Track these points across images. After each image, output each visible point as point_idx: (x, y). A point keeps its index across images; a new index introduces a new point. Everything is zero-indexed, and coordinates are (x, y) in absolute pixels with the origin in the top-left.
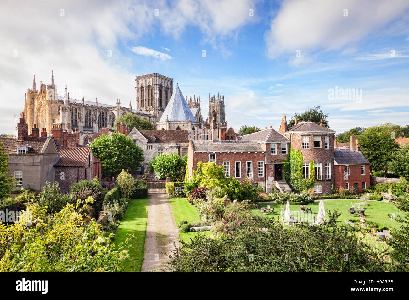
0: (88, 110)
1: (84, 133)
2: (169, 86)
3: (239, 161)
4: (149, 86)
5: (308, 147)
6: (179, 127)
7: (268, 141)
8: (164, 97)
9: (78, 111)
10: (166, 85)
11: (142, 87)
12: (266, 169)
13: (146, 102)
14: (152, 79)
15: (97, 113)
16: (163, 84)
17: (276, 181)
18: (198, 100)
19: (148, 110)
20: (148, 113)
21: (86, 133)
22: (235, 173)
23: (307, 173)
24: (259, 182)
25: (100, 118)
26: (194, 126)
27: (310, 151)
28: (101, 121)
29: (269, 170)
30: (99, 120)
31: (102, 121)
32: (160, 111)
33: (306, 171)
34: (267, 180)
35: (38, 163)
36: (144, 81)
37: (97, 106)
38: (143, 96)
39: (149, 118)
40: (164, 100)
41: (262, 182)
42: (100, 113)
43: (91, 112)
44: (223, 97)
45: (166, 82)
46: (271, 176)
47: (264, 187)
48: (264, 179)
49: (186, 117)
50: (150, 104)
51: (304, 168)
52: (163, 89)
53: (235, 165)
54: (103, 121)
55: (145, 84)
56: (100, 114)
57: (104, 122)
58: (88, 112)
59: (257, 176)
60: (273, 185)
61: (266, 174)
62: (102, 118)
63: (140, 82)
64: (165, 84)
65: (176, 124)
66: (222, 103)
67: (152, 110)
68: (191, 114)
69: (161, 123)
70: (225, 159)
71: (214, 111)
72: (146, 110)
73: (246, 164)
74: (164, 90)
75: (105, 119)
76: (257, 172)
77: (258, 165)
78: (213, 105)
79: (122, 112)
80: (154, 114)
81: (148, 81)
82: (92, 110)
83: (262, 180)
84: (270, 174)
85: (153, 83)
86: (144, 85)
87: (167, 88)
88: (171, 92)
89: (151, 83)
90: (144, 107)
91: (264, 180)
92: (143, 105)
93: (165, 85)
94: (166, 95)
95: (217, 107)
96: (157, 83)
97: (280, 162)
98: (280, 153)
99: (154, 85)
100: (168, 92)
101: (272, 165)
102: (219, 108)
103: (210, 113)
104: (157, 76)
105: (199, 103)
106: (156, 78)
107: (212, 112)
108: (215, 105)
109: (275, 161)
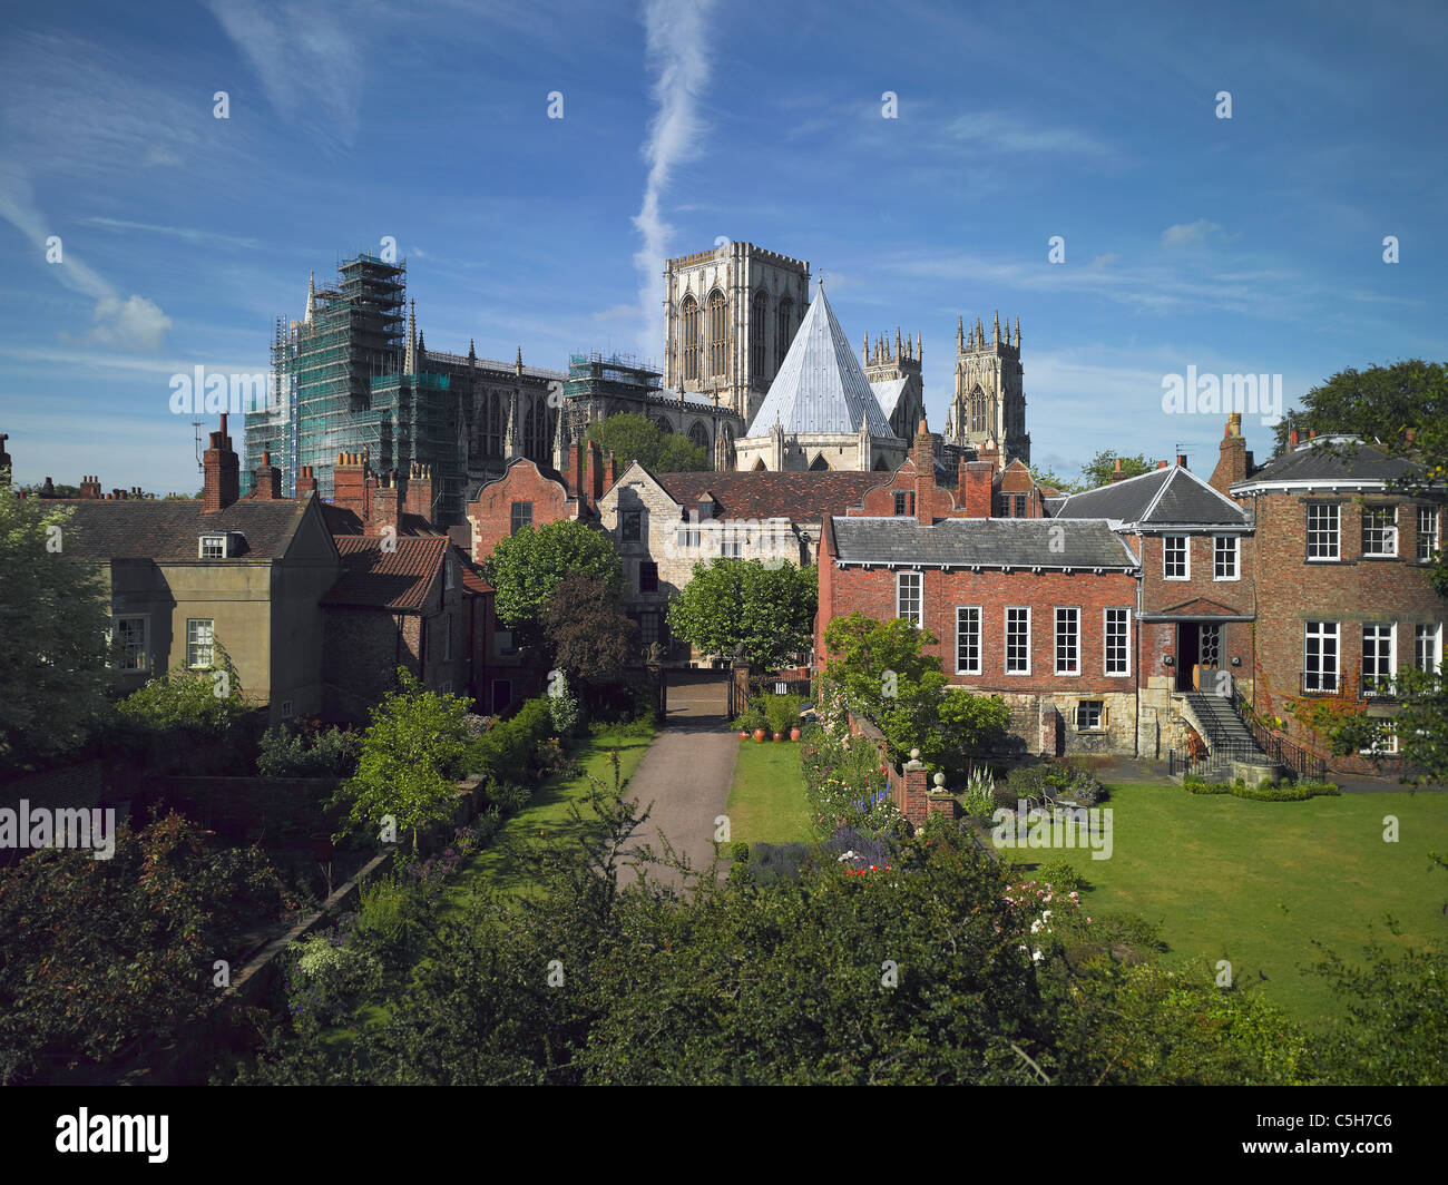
0: (490, 395)
1: (473, 479)
2: (794, 292)
3: (1022, 604)
4: (715, 293)
5: (1333, 553)
6: (824, 456)
7: (1154, 523)
8: (773, 335)
10: (781, 289)
11: (689, 299)
12: (1140, 642)
13: (704, 360)
14: (728, 268)
15: (521, 404)
16: (769, 283)
17: (1181, 695)
18: (915, 347)
19: (711, 391)
20: (708, 401)
21: (478, 479)
22: (1003, 653)
23: (1330, 664)
24: (1106, 695)
25: (531, 423)
26: (885, 453)
27: (1344, 568)
28: (535, 435)
29: (1153, 645)
30: (526, 430)
31: (538, 436)
32: (755, 394)
33: (1321, 655)
34: (1145, 687)
35: (262, 592)
36: (695, 275)
37: (520, 376)
38: (692, 335)
39: (714, 419)
40: (772, 350)
41: (1121, 696)
42: (532, 402)
43: (498, 402)
44: (1018, 331)
45: (782, 276)
46: (1162, 674)
47: (1130, 716)
48: (1132, 683)
49: (853, 418)
50: (719, 367)
51: (1313, 644)
52: (771, 305)
53: (1007, 621)
54: (543, 435)
55: (701, 287)
56: (532, 407)
57: (546, 437)
58: (489, 402)
59: (1101, 668)
60: (1172, 709)
61: (1141, 664)
62: (538, 423)
63: (682, 279)
64: (776, 286)
65: (811, 445)
66: (1010, 356)
67: (727, 390)
68: (875, 404)
69: (753, 442)
70: (961, 595)
71: (978, 388)
72: (702, 389)
73: (1052, 620)
74: (772, 307)
75: (549, 426)
76: (1102, 653)
77: (1105, 622)
78: (972, 366)
80: (732, 407)
81: (713, 277)
82: (501, 395)
83: (1121, 686)
84: (1158, 665)
85: (729, 282)
86: (695, 292)
87: (786, 301)
88: (798, 316)
89: (723, 285)
90: (695, 378)
91: (1131, 687)
92: (693, 371)
93: (776, 290)
94: (782, 328)
95: (992, 373)
96: (747, 284)
97: (1206, 613)
98: (1208, 573)
99: (732, 292)
100: (788, 316)
101: (1167, 626)
102: (999, 376)
103: (960, 397)
104: (744, 255)
105: (918, 359)
106: (740, 264)
107: (967, 394)
108: (983, 365)
109: (1181, 606)
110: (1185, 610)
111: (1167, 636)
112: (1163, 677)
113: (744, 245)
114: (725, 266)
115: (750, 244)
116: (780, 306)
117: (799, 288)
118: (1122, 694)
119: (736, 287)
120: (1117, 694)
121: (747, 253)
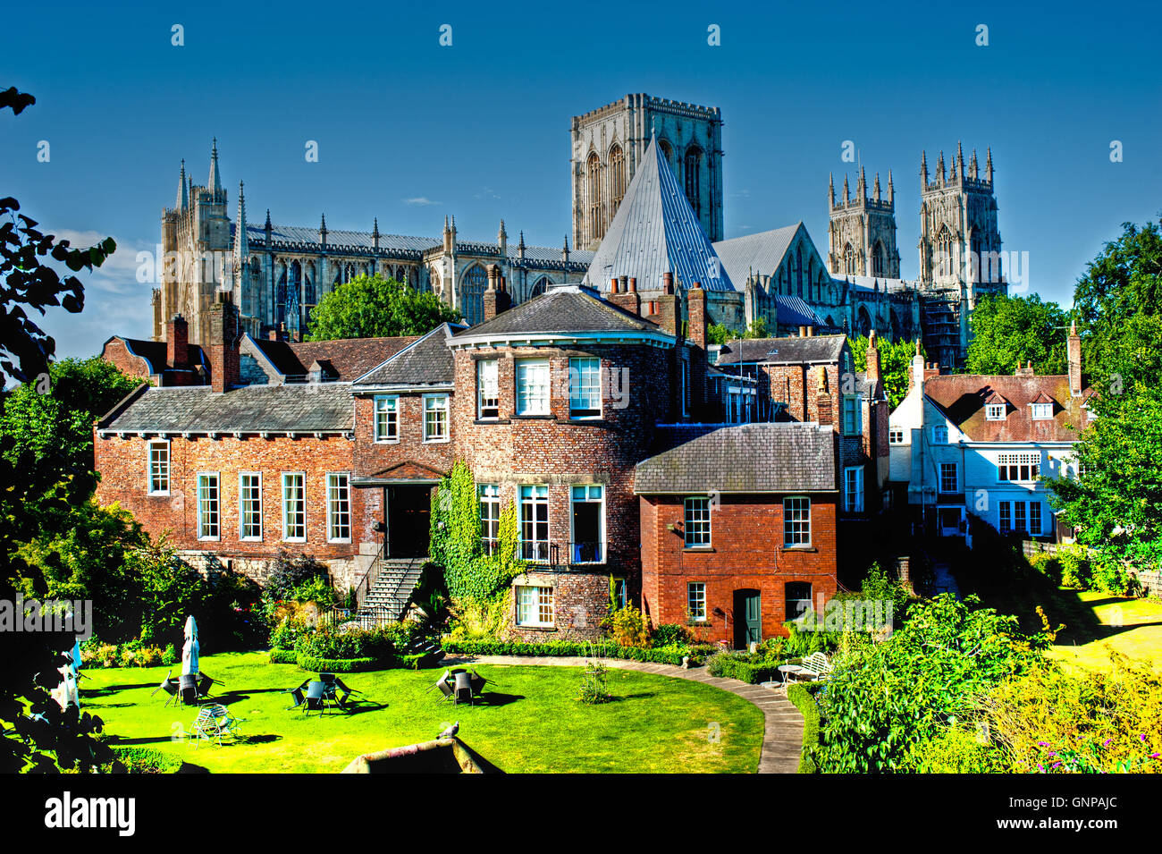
2: (703, 141)
3: (255, 471)
4: (615, 149)
7: (364, 384)
9: (303, 272)
10: (686, 138)
11: (593, 155)
13: (607, 217)
14: (625, 121)
17: (387, 561)
22: (238, 519)
23: (496, 529)
24: (329, 562)
29: (363, 510)
33: (490, 520)
34: (357, 553)
36: (597, 130)
37: (376, 249)
38: (597, 191)
41: (342, 563)
45: (687, 125)
46: (371, 539)
48: (351, 550)
51: (486, 507)
53: (242, 486)
55: (602, 142)
59: (326, 534)
63: (587, 136)
64: (680, 135)
66: (982, 191)
70: (202, 462)
71: (944, 228)
73: (280, 485)
77: (328, 487)
78: (938, 205)
79: (467, 263)
81: (612, 131)
83: (344, 553)
84: (368, 531)
85: (625, 135)
86: (598, 147)
87: (694, 150)
88: (710, 165)
89: (620, 140)
90: (600, 236)
91: (349, 554)
92: (599, 230)
93: (681, 139)
95: (957, 211)
96: (642, 136)
97: (414, 477)
98: (417, 436)
99: (628, 145)
100: (698, 166)
101: (375, 490)
102: (965, 212)
103: (925, 239)
104: (639, 107)
105: (890, 200)
106: (635, 115)
107: (933, 235)
108: (949, 203)
109: (388, 470)
110: (393, 473)
111: (375, 501)
112: (373, 544)
113: (638, 96)
114: (622, 119)
115: (645, 95)
116: (687, 155)
117: (709, 135)
118: (343, 561)
119: (631, 140)
120: (339, 560)
121: (642, 103)
